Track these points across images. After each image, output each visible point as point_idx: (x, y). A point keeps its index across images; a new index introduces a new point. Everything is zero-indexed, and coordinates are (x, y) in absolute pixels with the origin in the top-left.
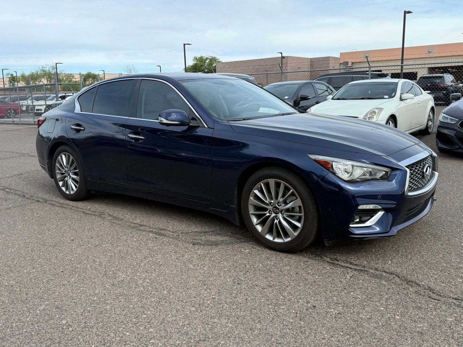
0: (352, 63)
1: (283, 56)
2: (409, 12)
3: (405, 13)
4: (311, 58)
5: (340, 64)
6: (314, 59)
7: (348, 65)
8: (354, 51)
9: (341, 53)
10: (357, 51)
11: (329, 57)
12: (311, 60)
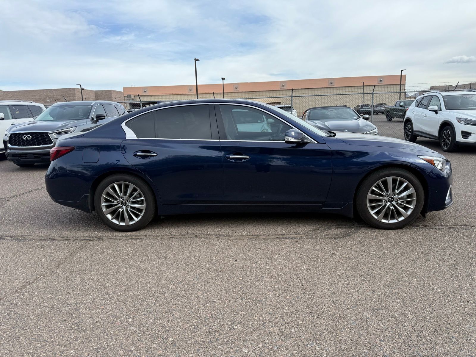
0: (134, 96)
1: (82, 87)
2: (198, 60)
3: (196, 60)
4: (95, 91)
5: (124, 96)
6: (98, 92)
7: (131, 97)
8: (133, 86)
9: (123, 88)
10: (136, 86)
11: (111, 90)
12: (95, 92)
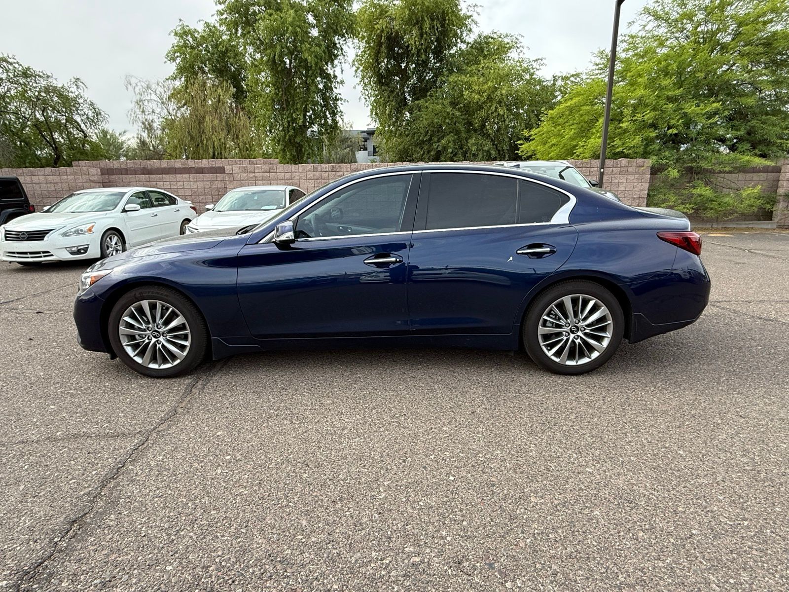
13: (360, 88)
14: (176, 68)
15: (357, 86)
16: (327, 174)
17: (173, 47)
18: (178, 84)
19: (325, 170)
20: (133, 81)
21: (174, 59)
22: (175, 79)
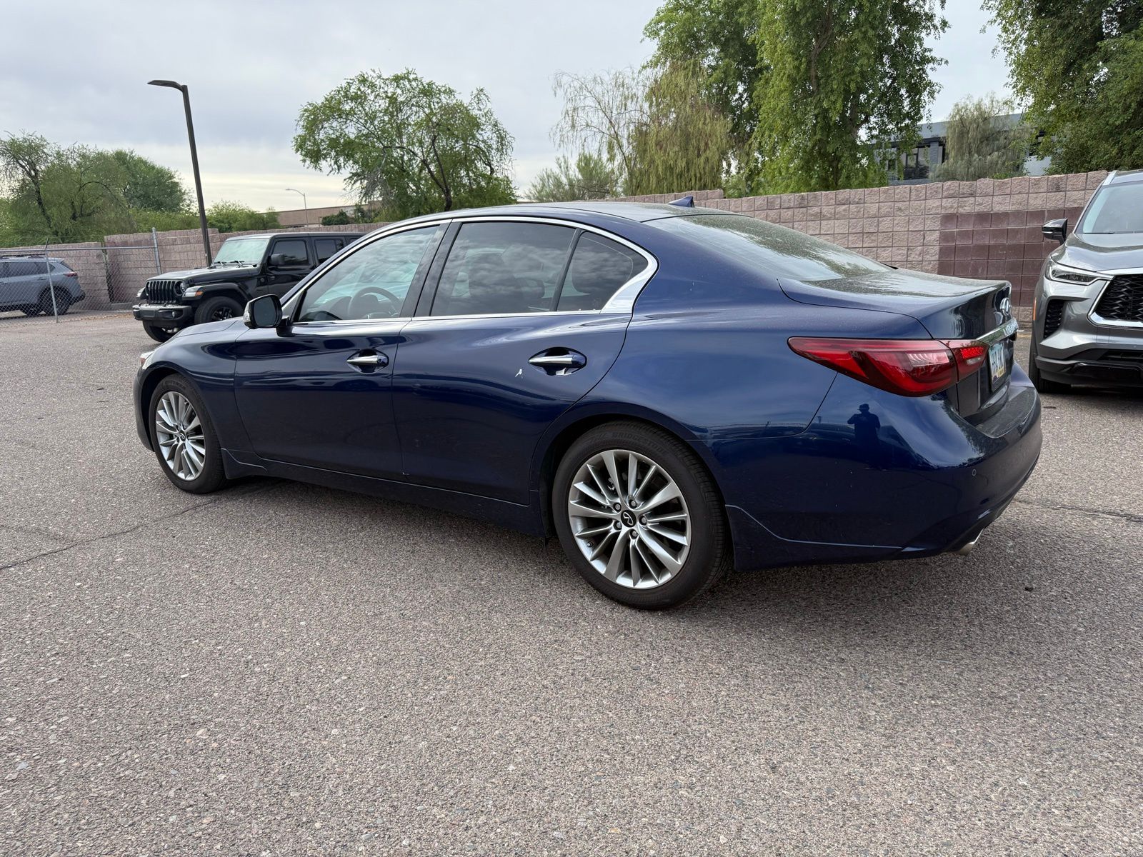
13: (997, 29)
14: (657, 47)
15: (988, 28)
16: (790, 212)
17: (658, 14)
18: (659, 72)
19: (786, 205)
20: (565, 79)
21: (656, 33)
22: (656, 65)
